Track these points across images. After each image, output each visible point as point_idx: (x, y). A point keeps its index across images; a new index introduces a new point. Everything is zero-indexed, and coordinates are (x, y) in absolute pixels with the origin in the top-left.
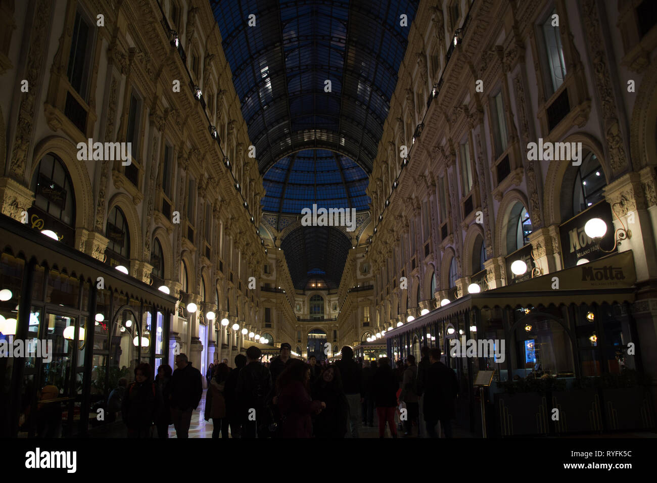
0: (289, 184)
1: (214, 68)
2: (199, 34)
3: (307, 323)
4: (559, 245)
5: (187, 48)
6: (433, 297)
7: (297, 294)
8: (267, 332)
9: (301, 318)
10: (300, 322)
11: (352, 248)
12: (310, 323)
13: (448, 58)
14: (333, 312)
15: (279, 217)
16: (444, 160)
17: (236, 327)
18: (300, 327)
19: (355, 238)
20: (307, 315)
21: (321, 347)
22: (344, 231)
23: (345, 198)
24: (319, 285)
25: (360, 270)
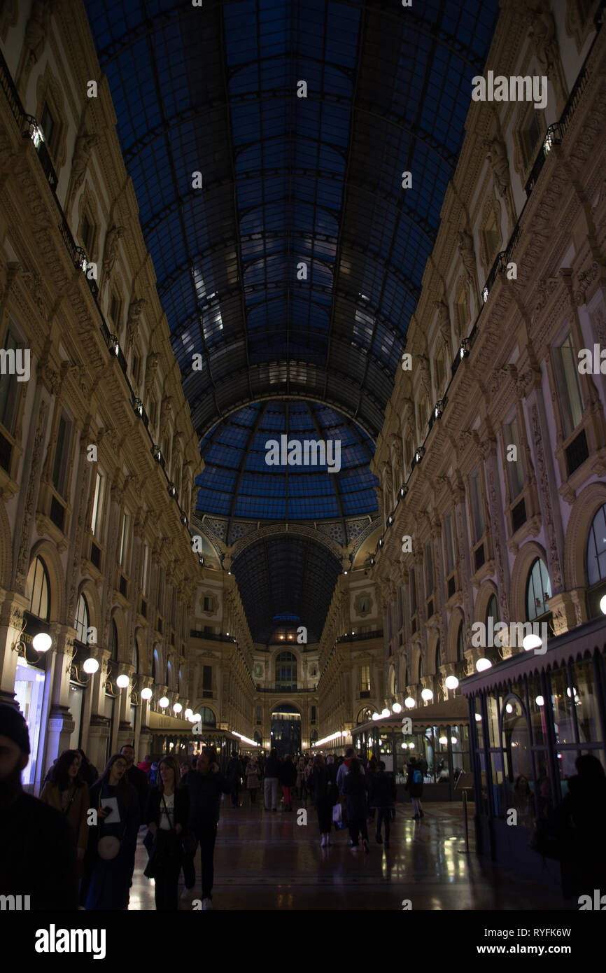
0: (245, 471)
3: (272, 694)
7: (257, 650)
8: (206, 705)
9: (263, 686)
10: (261, 693)
11: (342, 573)
12: (277, 694)
14: (311, 679)
15: (229, 523)
18: (261, 701)
19: (348, 557)
20: (272, 682)
21: (292, 733)
22: (331, 547)
23: (331, 495)
24: (291, 637)
25: (355, 608)
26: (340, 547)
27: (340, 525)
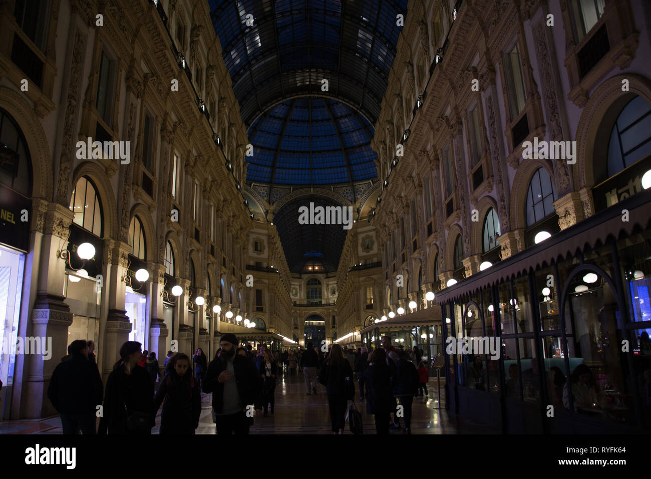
0: (281, 151)
3: (304, 308)
7: (292, 277)
8: (259, 316)
9: (298, 303)
10: (296, 308)
12: (308, 308)
14: (332, 297)
15: (270, 188)
18: (297, 313)
19: (356, 210)
20: (304, 299)
21: (319, 334)
23: (343, 166)
24: (317, 268)
25: (361, 247)
26: (350, 203)
27: (350, 187)
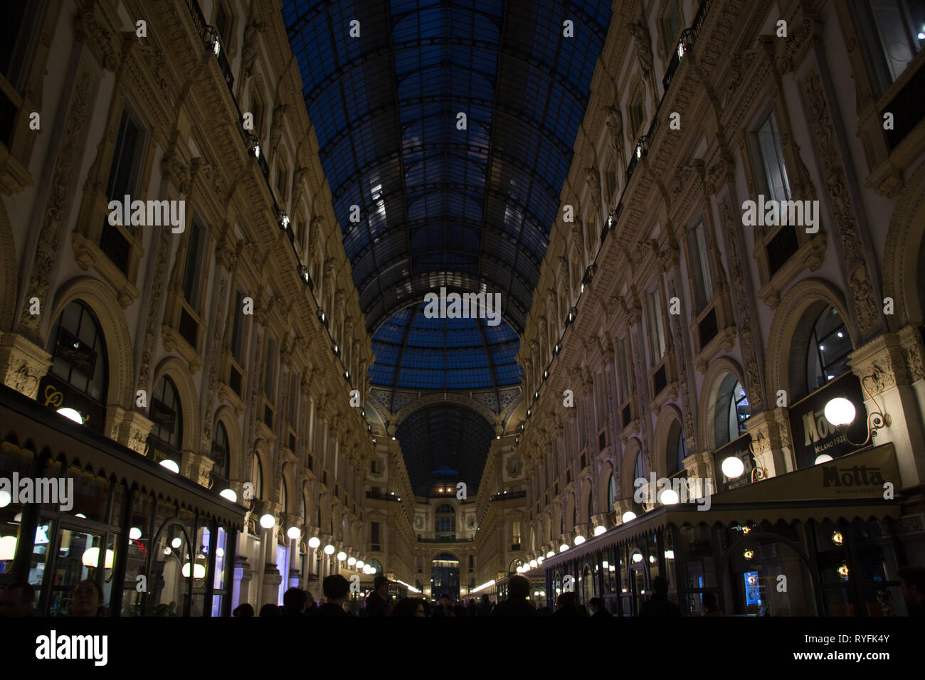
0: (408, 346)
1: (306, 186)
2: (288, 141)
3: (432, 544)
4: (789, 435)
5: (271, 157)
6: (611, 510)
8: (374, 557)
11: (496, 438)
13: (628, 175)
14: (469, 529)
16: (625, 315)
17: (329, 550)
18: (422, 550)
19: (501, 423)
20: (431, 532)
21: (451, 580)
22: (485, 414)
23: (486, 367)
24: (449, 490)
25: (507, 470)
26: (493, 414)
27: (493, 394)
